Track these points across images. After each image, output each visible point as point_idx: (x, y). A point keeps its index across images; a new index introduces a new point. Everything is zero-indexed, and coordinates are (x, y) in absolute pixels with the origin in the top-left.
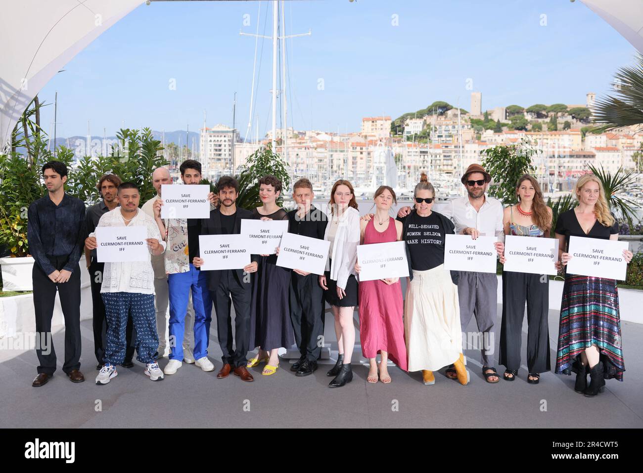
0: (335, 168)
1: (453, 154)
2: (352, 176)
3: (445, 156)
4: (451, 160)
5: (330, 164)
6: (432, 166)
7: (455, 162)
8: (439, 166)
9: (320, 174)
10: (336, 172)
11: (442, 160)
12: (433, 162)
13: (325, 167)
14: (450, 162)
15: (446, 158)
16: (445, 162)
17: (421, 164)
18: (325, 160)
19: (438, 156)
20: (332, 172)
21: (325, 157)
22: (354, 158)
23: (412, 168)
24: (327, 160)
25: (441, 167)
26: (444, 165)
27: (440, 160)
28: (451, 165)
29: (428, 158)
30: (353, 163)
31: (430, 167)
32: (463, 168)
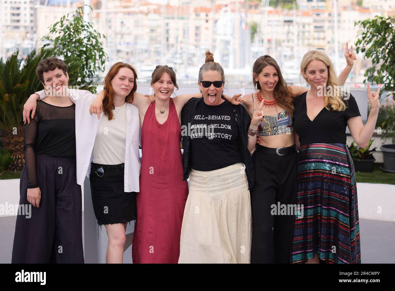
0: (172, 41)
1: (326, 25)
2: (193, 52)
3: (316, 27)
4: (324, 32)
5: (166, 36)
6: (298, 40)
7: (328, 34)
8: (309, 39)
9: (153, 49)
10: (172, 46)
11: (312, 33)
12: (301, 34)
13: (159, 39)
14: (322, 35)
15: (318, 29)
16: (316, 35)
17: (284, 37)
18: (159, 30)
19: (307, 27)
20: (168, 46)
21: (159, 26)
22: (197, 28)
23: (273, 42)
24: (161, 31)
25: (311, 41)
26: (314, 39)
27: (309, 32)
28: (324, 39)
29: (294, 29)
30: (197, 35)
31: (296, 41)
32: (339, 43)
